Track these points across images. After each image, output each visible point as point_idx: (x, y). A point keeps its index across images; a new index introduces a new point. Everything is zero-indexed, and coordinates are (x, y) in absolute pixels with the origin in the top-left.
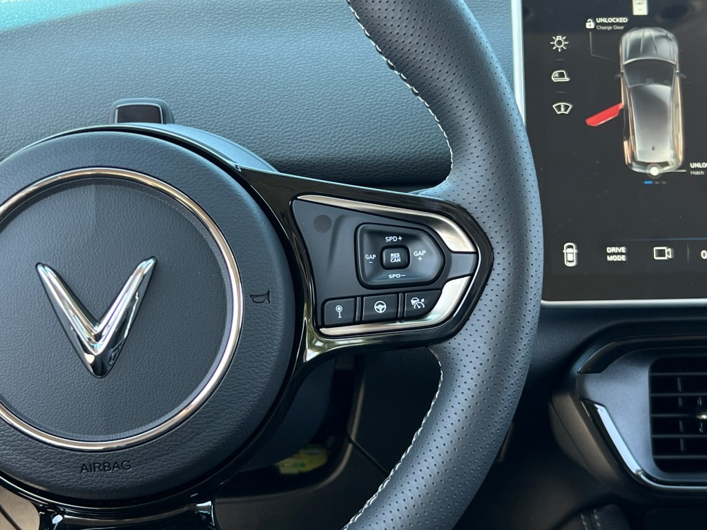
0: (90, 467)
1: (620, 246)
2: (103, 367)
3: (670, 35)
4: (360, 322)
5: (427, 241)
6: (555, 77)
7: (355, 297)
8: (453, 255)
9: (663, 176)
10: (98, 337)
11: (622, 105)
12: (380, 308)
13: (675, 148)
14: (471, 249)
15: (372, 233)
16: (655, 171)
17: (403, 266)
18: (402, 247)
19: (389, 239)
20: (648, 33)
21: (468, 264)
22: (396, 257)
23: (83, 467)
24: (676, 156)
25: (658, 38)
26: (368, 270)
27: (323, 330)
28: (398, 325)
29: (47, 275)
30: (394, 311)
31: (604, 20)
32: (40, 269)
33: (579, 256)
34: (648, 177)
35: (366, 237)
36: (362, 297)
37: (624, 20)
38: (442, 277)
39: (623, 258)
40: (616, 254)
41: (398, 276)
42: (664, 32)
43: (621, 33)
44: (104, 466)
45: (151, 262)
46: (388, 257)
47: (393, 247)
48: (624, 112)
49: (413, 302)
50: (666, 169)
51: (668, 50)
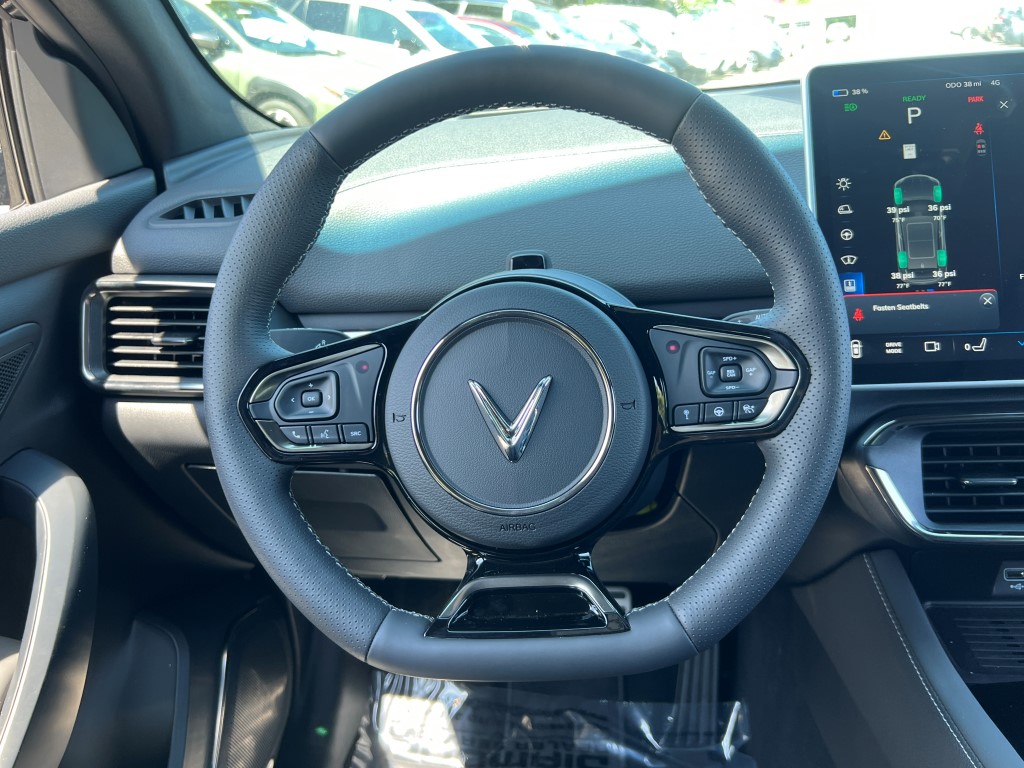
0: (506, 527)
2: (515, 453)
4: (703, 423)
5: (756, 361)
6: (841, 210)
7: (699, 404)
8: (778, 372)
10: (511, 434)
12: (719, 412)
14: (793, 368)
15: (712, 355)
17: (737, 380)
18: (736, 365)
19: (725, 359)
21: (789, 379)
22: (731, 373)
23: (502, 527)
26: (710, 383)
27: (674, 428)
28: (732, 425)
29: (475, 387)
30: (729, 415)
32: (471, 384)
35: (708, 358)
36: (705, 403)
38: (769, 388)
41: (733, 387)
44: (516, 527)
45: (549, 379)
46: (725, 373)
47: (729, 365)
49: (745, 408)
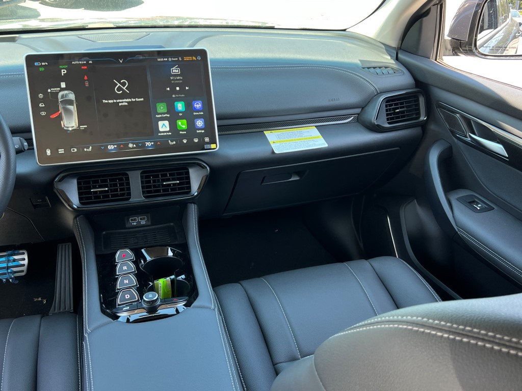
1: (62, 149)
3: (72, 92)
9: (73, 130)
11: (60, 112)
13: (75, 123)
16: (70, 129)
20: (66, 92)
24: (76, 125)
25: (69, 93)
31: (53, 89)
33: (51, 152)
34: (68, 130)
37: (59, 89)
39: (63, 152)
40: (61, 151)
42: (70, 92)
43: (59, 92)
48: (61, 114)
50: (74, 128)
51: (72, 96)
